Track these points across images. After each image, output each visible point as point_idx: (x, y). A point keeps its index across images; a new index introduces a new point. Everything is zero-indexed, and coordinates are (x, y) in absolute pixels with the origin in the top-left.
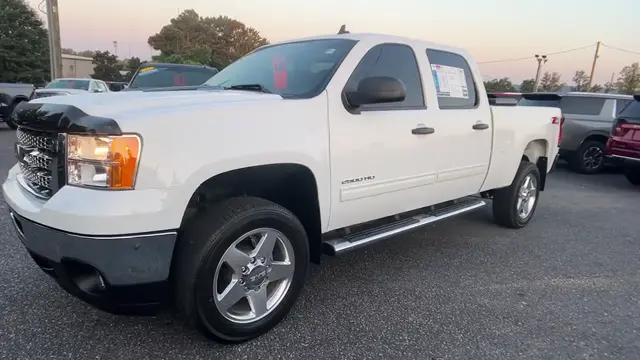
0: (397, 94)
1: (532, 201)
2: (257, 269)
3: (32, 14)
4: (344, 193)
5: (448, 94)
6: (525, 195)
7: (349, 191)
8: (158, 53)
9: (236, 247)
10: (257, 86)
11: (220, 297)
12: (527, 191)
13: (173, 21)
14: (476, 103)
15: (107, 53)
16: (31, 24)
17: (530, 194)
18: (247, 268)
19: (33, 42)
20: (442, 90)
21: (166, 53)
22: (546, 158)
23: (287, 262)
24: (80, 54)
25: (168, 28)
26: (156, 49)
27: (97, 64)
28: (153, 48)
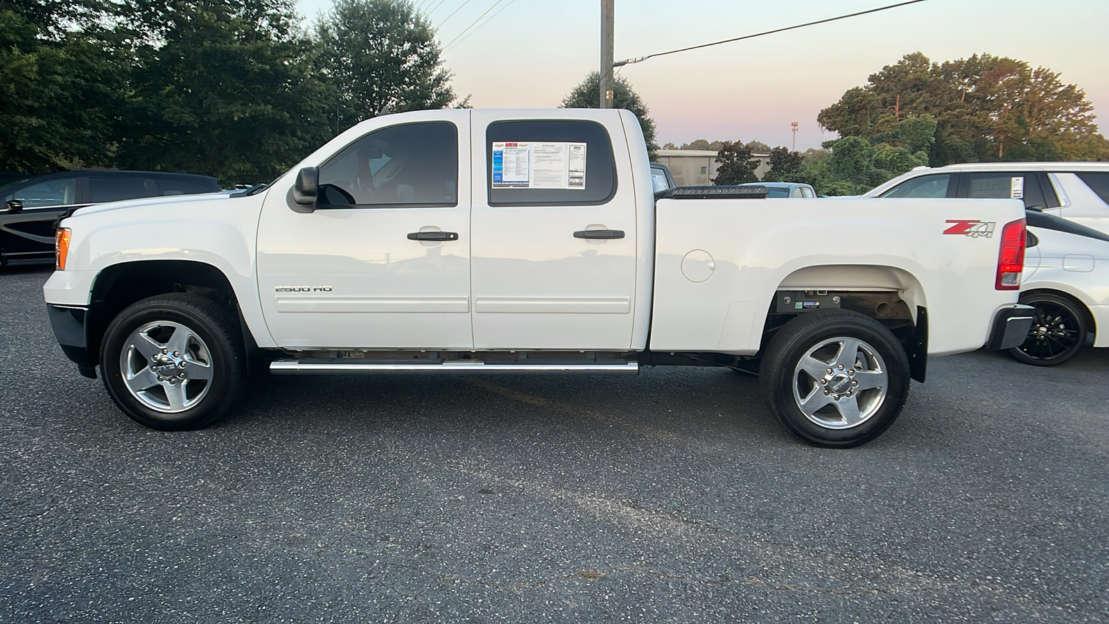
4: (279, 302)
7: (286, 301)
11: (131, 377)
14: (606, 196)
20: (509, 177)
21: (846, 135)
23: (207, 364)
25: (854, 92)
26: (830, 130)
27: (721, 162)
28: (827, 128)
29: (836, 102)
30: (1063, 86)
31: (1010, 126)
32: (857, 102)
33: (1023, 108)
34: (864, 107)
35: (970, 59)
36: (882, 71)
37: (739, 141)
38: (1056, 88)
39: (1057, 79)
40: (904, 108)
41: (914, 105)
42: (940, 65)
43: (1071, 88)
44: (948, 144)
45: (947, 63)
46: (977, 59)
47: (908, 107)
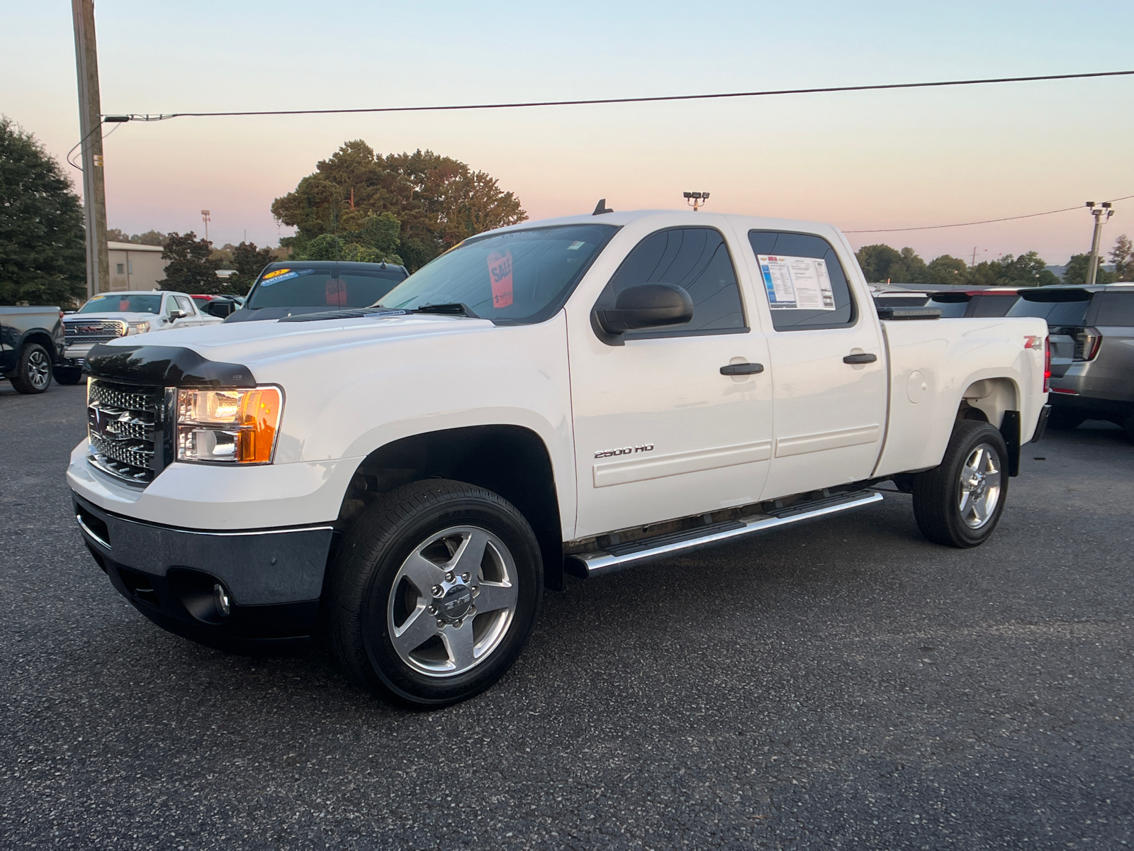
0: (677, 311)
1: (994, 494)
2: (456, 591)
3: (50, 167)
4: (599, 473)
5: (793, 304)
6: (975, 483)
7: (608, 470)
8: (292, 231)
9: (424, 553)
10: (459, 306)
11: (399, 632)
12: (979, 476)
13: (322, 165)
14: (853, 318)
15: (191, 236)
16: (47, 187)
17: (988, 482)
18: (440, 589)
19: (50, 222)
20: (780, 297)
21: (307, 232)
22: (1017, 414)
23: (506, 583)
24: (135, 240)
25: (312, 181)
26: (287, 224)
27: (171, 259)
28: (283, 222)
29: (293, 191)
30: (503, 193)
31: (461, 231)
32: (318, 194)
33: (469, 212)
34: (326, 200)
35: (414, 154)
36: (332, 158)
37: (192, 232)
38: (497, 194)
39: (496, 185)
40: (360, 204)
41: (372, 201)
42: (384, 157)
43: (509, 195)
44: (410, 247)
45: (392, 156)
46: (421, 155)
47: (366, 202)
